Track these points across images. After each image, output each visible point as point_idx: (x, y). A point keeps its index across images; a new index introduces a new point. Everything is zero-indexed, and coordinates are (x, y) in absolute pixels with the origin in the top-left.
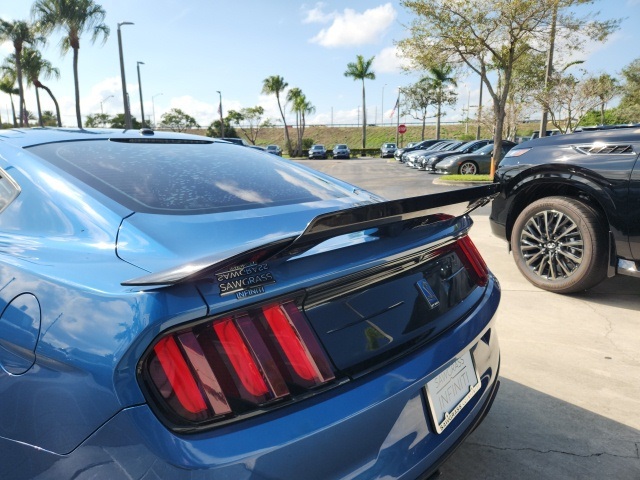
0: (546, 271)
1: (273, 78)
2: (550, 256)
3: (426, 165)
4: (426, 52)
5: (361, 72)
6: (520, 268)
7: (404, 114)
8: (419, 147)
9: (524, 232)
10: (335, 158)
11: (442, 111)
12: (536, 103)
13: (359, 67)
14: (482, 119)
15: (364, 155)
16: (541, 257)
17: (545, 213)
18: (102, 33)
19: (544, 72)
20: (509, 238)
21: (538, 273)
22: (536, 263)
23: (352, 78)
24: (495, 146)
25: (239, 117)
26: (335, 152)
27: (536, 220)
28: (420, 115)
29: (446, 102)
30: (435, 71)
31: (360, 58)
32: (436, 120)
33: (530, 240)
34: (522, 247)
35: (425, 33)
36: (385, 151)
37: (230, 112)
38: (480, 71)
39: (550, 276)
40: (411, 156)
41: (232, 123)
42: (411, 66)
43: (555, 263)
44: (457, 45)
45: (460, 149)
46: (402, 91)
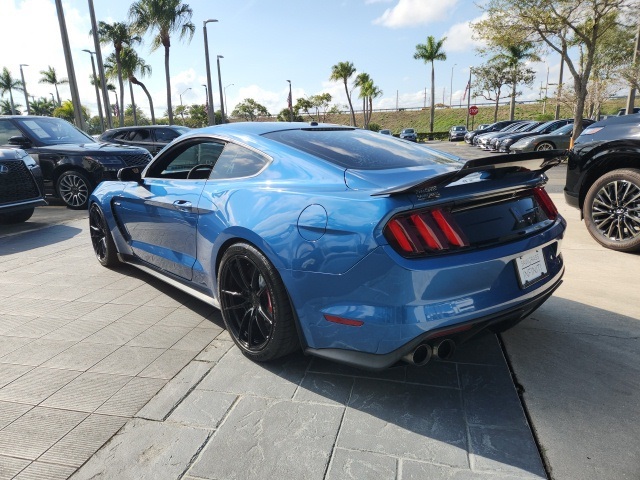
0: (614, 233)
1: (342, 65)
2: (619, 220)
3: (499, 146)
4: (504, 32)
5: (431, 52)
6: (590, 232)
7: (476, 95)
8: (491, 128)
9: (595, 200)
11: (517, 91)
12: (622, 80)
13: (429, 49)
14: (562, 97)
15: (431, 139)
16: (611, 220)
17: (616, 183)
18: (188, 31)
19: (633, 45)
20: (581, 207)
21: (607, 235)
22: (605, 228)
23: (422, 60)
24: (574, 126)
25: (307, 104)
26: (402, 136)
27: (607, 189)
28: (493, 95)
29: (522, 81)
30: (511, 48)
31: (430, 40)
32: (510, 99)
33: (600, 207)
34: (593, 214)
35: (503, 14)
36: (453, 134)
37: (299, 101)
38: (561, 49)
39: (618, 237)
40: (483, 139)
41: (301, 111)
42: (488, 47)
43: (623, 226)
44: (537, 24)
45: (537, 130)
46: (474, 71)
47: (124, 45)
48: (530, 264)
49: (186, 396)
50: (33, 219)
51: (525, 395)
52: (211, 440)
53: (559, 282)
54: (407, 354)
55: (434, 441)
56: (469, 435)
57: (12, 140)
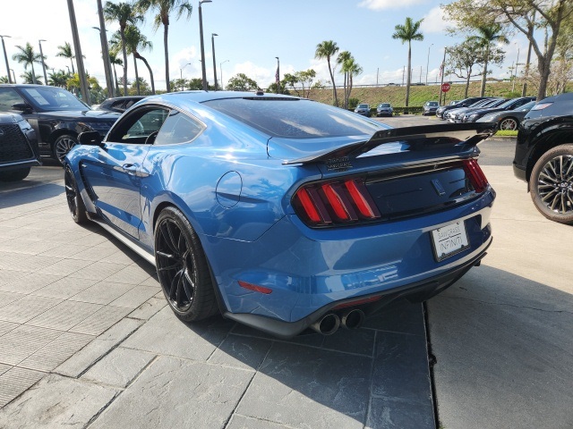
0: (558, 206)
1: (326, 43)
2: (563, 193)
4: (473, 14)
5: (409, 33)
7: (449, 72)
8: (461, 104)
9: (541, 173)
10: (378, 116)
11: (488, 70)
13: (407, 30)
14: (529, 76)
15: (406, 113)
16: (556, 193)
17: (561, 157)
18: (186, 11)
20: (528, 180)
21: (551, 208)
22: (549, 200)
23: (400, 40)
25: (293, 79)
26: (379, 110)
27: (552, 163)
28: (465, 75)
29: (492, 61)
30: (483, 30)
31: (409, 20)
32: (481, 78)
33: (546, 180)
34: (539, 187)
36: (427, 109)
37: (286, 76)
38: (527, 30)
39: (561, 210)
40: (453, 113)
41: (287, 86)
42: (457, 27)
43: (566, 199)
44: (504, 6)
45: (502, 106)
46: (448, 51)
47: (129, 23)
48: (449, 237)
49: (108, 353)
50: (30, 177)
51: (436, 367)
52: (116, 400)
53: (483, 254)
54: (314, 323)
55: (334, 411)
56: (370, 407)
57: (15, 106)
